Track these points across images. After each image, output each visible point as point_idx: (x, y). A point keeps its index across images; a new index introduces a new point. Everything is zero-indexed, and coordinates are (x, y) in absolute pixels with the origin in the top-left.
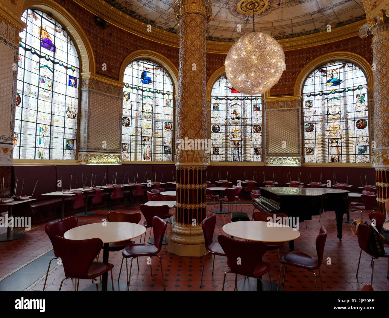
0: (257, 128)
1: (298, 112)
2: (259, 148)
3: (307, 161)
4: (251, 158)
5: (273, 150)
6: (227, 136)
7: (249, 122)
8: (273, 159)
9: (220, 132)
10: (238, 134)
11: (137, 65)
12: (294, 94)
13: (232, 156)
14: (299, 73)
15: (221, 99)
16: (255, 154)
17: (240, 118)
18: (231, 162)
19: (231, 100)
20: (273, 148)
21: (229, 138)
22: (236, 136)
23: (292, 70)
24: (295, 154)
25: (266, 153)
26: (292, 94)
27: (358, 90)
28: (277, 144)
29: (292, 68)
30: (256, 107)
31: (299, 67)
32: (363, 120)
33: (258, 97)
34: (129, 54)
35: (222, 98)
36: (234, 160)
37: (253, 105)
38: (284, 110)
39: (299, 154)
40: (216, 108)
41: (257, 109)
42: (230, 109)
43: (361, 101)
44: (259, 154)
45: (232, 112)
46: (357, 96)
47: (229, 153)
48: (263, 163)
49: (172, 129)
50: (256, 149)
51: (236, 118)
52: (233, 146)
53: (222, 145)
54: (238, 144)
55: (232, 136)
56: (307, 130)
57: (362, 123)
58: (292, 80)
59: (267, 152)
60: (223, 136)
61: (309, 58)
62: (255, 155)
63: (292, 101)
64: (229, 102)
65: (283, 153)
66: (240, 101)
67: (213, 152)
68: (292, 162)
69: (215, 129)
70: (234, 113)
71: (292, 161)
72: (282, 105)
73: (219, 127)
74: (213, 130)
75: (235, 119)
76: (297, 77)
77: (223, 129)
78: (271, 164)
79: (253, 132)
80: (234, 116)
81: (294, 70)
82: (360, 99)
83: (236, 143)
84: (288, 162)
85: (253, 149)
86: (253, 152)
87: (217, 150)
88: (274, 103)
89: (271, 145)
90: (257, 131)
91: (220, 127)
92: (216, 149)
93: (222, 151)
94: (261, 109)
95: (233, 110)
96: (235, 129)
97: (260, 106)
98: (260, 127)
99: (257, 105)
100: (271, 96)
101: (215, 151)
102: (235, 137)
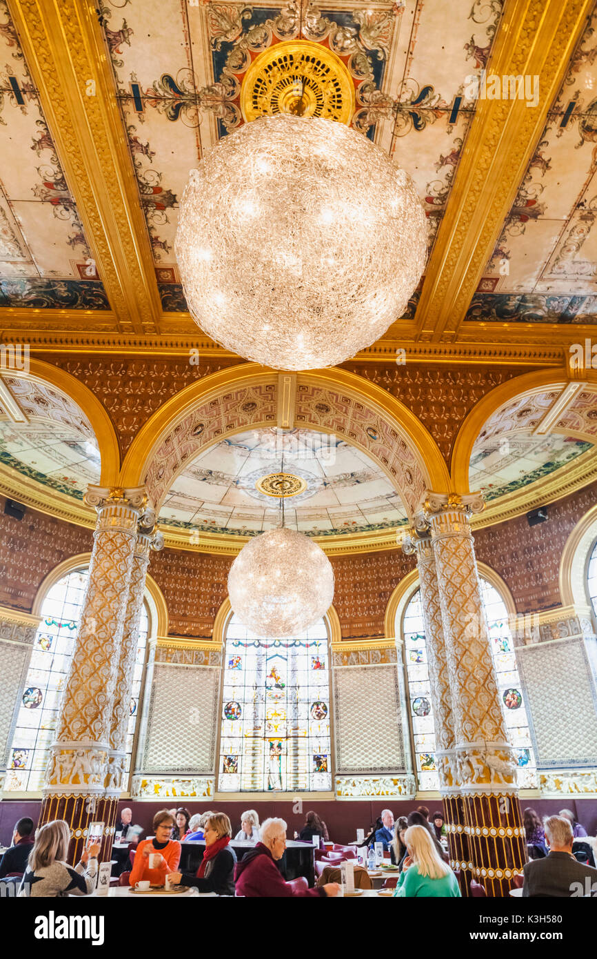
0: (320, 710)
1: (395, 672)
2: (324, 756)
3: (422, 787)
4: (307, 782)
5: (351, 759)
6: (256, 728)
7: (302, 694)
8: (352, 782)
9: (241, 717)
10: (279, 722)
11: (78, 579)
12: (386, 636)
13: (267, 776)
14: (391, 592)
15: (246, 645)
16: (315, 771)
17: (283, 687)
18: (264, 791)
19: (266, 646)
20: (351, 757)
21: (260, 733)
22: (276, 727)
23: (379, 588)
24: (397, 768)
25: (337, 768)
26: (382, 635)
27: (495, 628)
28: (358, 746)
29: (379, 584)
30: (318, 663)
31: (391, 582)
32: (514, 690)
33: (321, 642)
34: (62, 561)
35: (248, 642)
36: (270, 789)
37: (310, 657)
38: (369, 669)
39: (403, 768)
40: (235, 663)
41: (319, 666)
42: (263, 667)
43: (504, 650)
44: (325, 770)
45: (269, 674)
46: (496, 640)
47: (259, 768)
48: (333, 793)
49: (135, 713)
50: (318, 759)
51: (277, 686)
52: (268, 752)
53: (244, 750)
54: (279, 747)
55: (267, 728)
56: (418, 712)
57: (513, 696)
58: (381, 608)
59: (339, 764)
60: (248, 728)
61: (406, 565)
62: (315, 774)
63: (383, 651)
64: (263, 650)
65: (372, 766)
66: (285, 649)
67: (224, 769)
68: (391, 791)
69: (230, 711)
70: (271, 676)
71: (391, 787)
72: (364, 657)
73: (239, 707)
74: (226, 714)
75: (274, 688)
76: (388, 601)
77: (248, 710)
78: (347, 795)
79: (310, 717)
80: (272, 682)
81: (382, 588)
82: (503, 648)
83: (276, 743)
84: (383, 789)
85: (312, 757)
86: (313, 765)
87: (234, 763)
88: (348, 654)
89: (347, 749)
90: (319, 716)
91: (242, 708)
92: (230, 760)
93: (245, 764)
94: (327, 666)
95: (270, 669)
96: (273, 712)
97: (324, 660)
98: (325, 706)
99: (318, 658)
100: (343, 639)
101: (229, 764)
102: (274, 729)
